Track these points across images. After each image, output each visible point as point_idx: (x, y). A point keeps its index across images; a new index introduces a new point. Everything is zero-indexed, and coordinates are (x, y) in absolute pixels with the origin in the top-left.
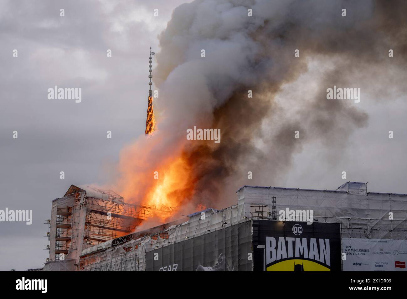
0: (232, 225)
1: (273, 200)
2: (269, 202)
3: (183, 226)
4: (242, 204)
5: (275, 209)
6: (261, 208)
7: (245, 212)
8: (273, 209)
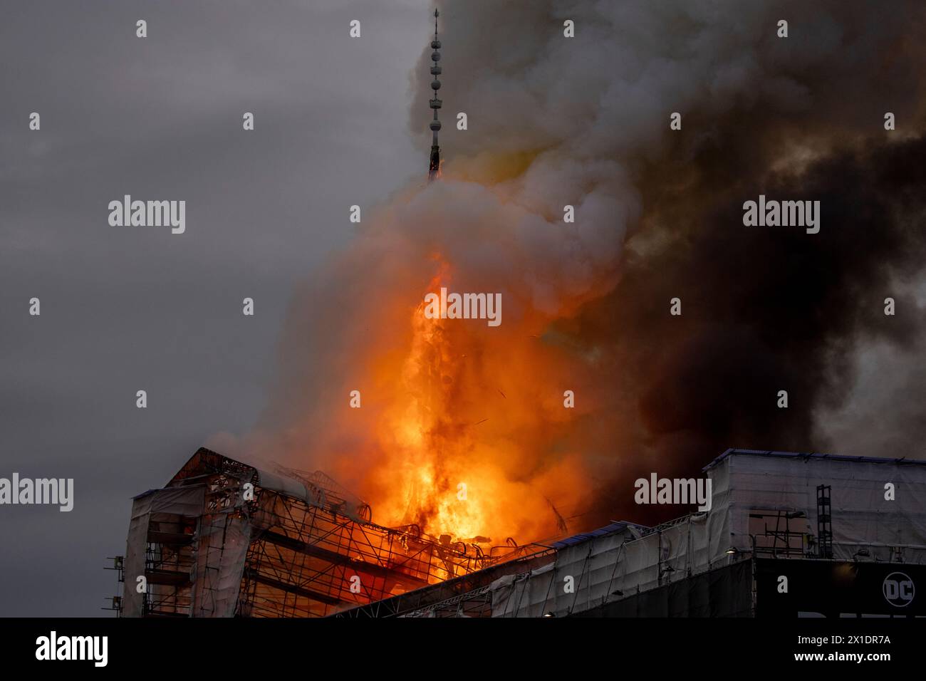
0: (690, 574)
1: (820, 496)
2: (808, 501)
3: (536, 577)
4: (720, 508)
5: (827, 525)
6: (783, 520)
7: (733, 534)
8: (821, 524)
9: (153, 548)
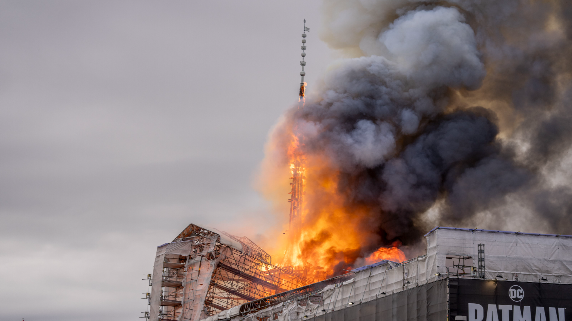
0: (417, 285)
1: (479, 249)
2: (473, 252)
3: (345, 285)
4: (432, 254)
5: (483, 262)
6: (462, 260)
7: (438, 266)
8: (480, 262)
9: (165, 270)
